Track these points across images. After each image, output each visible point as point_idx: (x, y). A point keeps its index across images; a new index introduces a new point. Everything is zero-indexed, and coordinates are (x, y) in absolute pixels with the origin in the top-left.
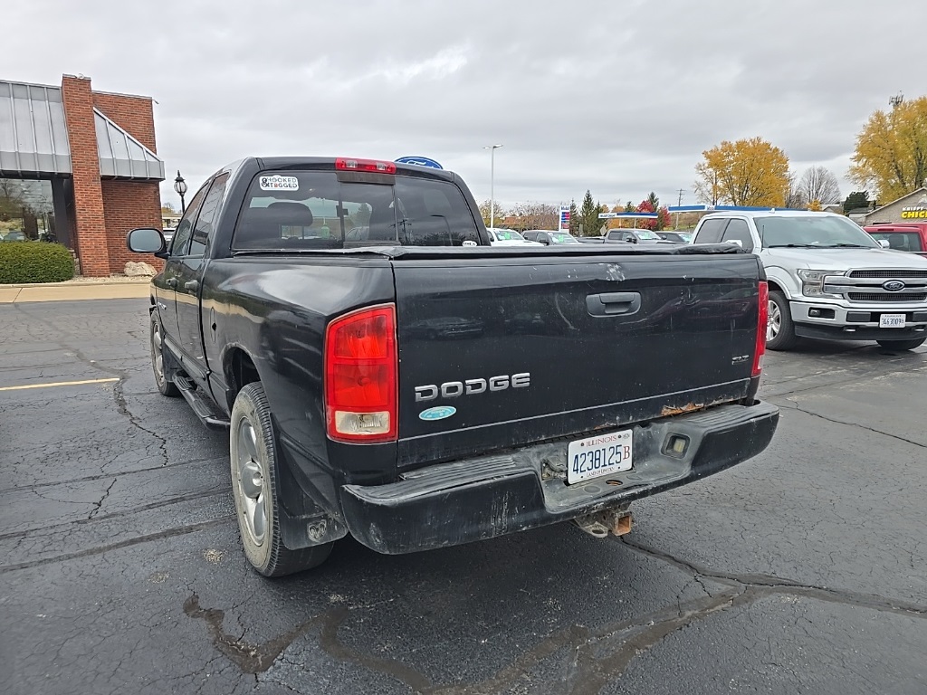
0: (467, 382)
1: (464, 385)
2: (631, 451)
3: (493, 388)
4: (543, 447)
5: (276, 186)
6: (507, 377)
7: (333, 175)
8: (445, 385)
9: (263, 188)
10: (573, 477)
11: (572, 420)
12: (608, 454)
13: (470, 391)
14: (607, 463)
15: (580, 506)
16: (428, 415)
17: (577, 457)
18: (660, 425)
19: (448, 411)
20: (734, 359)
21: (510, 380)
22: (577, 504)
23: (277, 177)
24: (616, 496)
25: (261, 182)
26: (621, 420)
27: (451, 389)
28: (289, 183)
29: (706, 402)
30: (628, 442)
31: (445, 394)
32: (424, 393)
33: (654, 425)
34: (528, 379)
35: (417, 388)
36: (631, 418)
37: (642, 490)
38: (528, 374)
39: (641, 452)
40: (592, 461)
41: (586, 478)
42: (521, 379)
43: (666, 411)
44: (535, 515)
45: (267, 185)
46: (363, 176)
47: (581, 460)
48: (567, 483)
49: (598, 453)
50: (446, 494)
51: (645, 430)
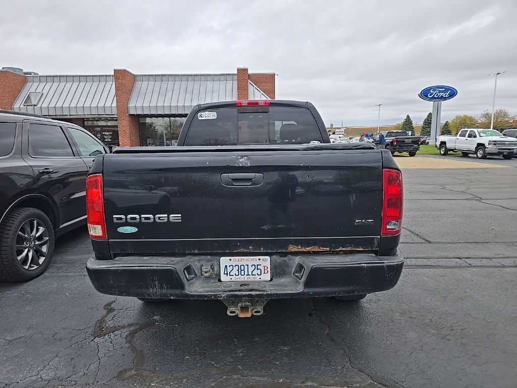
0: (142, 216)
1: (140, 218)
2: (269, 270)
3: (157, 220)
4: (203, 257)
5: (206, 117)
6: (166, 215)
7: (235, 110)
8: (129, 216)
9: (200, 118)
10: (224, 278)
11: (216, 244)
12: (251, 269)
13: (143, 220)
14: (250, 273)
15: (209, 293)
16: (122, 230)
17: (226, 266)
18: (294, 257)
19: (133, 230)
20: (357, 221)
21: (168, 217)
22: (208, 292)
23: (206, 112)
24: (237, 293)
25: (199, 115)
26: (253, 249)
27: (132, 218)
28: (211, 115)
29: (331, 247)
30: (268, 264)
31: (129, 220)
32: (118, 219)
33: (290, 256)
34: (180, 218)
35: (114, 216)
36: (262, 249)
37: (258, 293)
38: (180, 215)
39: (277, 271)
40: (238, 270)
41: (233, 280)
42: (175, 217)
43: (292, 248)
44: (178, 292)
45: (202, 117)
46: (250, 109)
47: (229, 269)
48: (220, 280)
49: (242, 267)
50: (119, 270)
51: (282, 259)
